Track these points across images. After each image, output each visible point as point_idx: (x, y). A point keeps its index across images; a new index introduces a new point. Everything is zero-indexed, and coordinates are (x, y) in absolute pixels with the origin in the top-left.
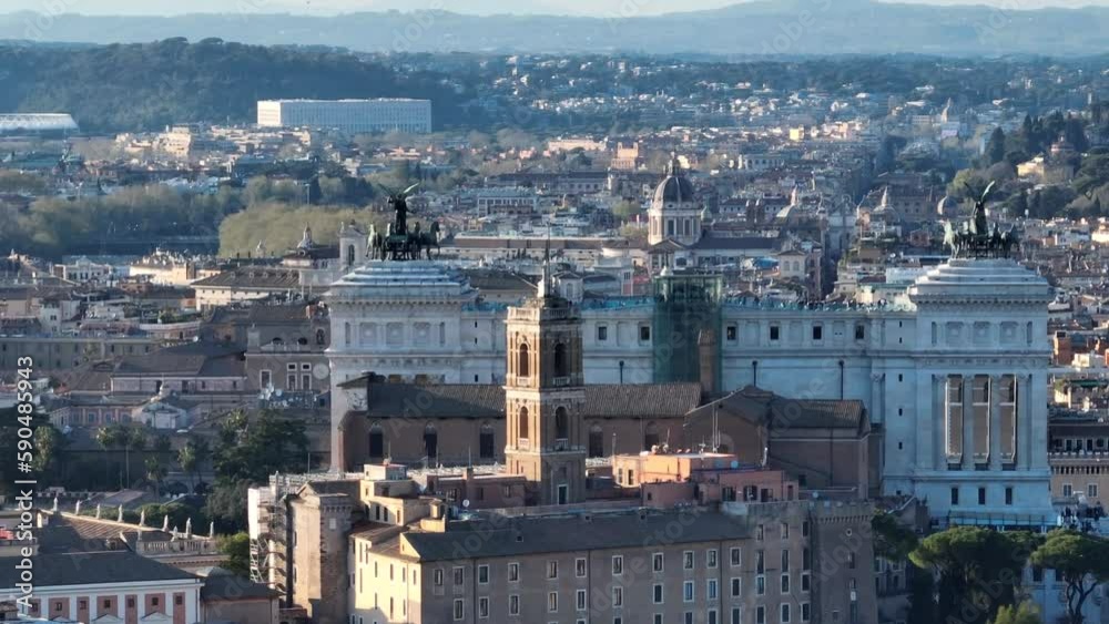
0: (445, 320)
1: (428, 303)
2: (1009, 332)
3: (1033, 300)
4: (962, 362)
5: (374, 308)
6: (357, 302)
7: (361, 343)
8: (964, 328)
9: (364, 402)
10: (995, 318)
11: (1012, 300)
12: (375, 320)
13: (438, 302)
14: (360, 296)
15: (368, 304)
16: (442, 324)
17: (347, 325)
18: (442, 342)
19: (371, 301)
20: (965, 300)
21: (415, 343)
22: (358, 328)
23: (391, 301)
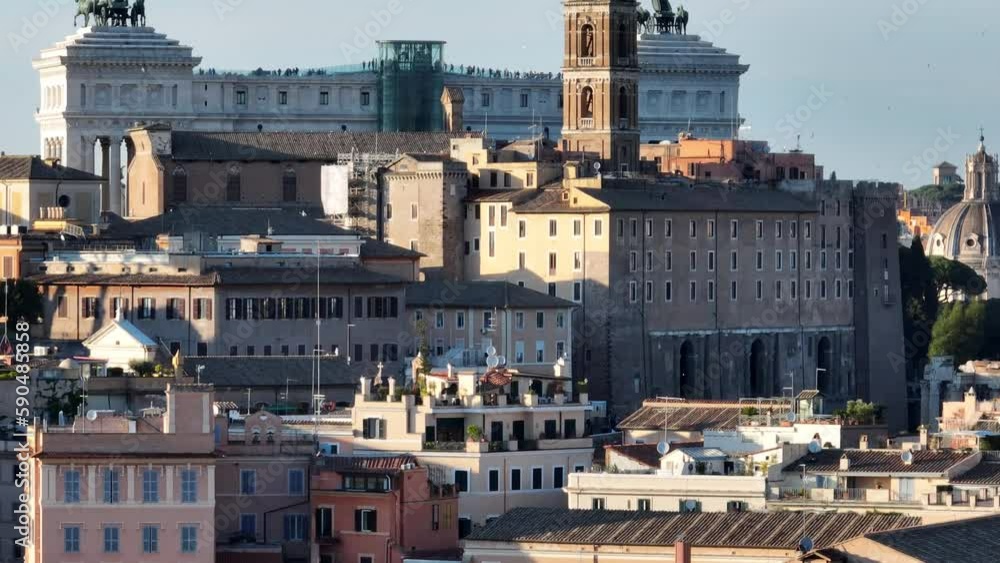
0: (177, 82)
1: (163, 65)
2: (703, 101)
3: (728, 71)
4: (661, 128)
5: (109, 70)
6: (95, 62)
7: (96, 104)
8: (663, 96)
9: (168, 146)
10: (692, 88)
11: (709, 70)
12: (110, 82)
13: (173, 63)
14: (98, 58)
15: (105, 65)
16: (176, 86)
17: (83, 86)
18: (174, 104)
19: (108, 61)
20: (666, 70)
21: (149, 105)
22: (93, 90)
23: (128, 62)
